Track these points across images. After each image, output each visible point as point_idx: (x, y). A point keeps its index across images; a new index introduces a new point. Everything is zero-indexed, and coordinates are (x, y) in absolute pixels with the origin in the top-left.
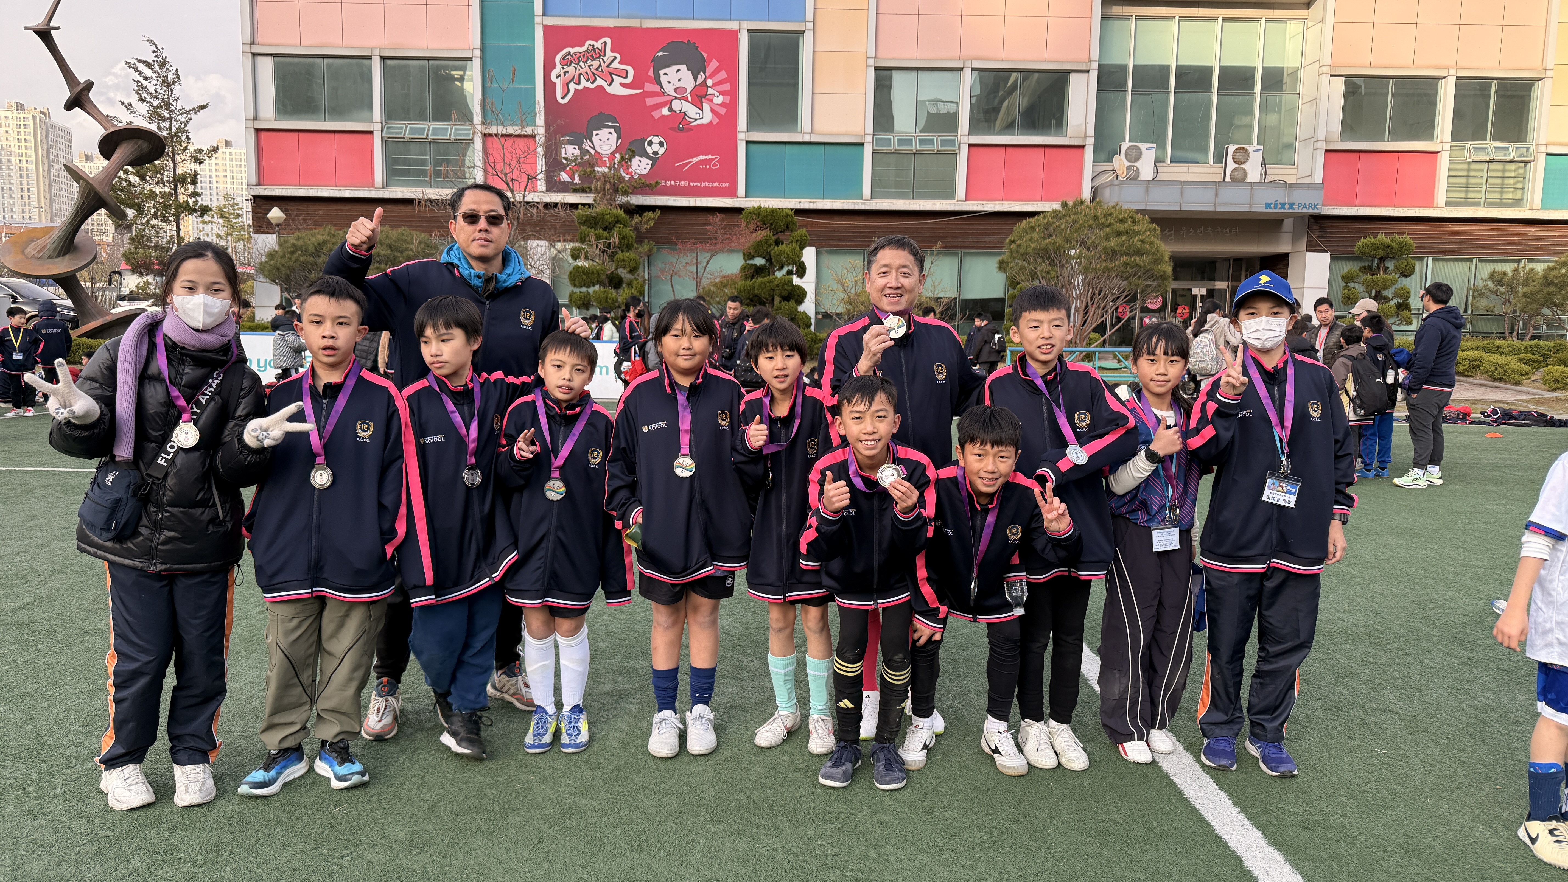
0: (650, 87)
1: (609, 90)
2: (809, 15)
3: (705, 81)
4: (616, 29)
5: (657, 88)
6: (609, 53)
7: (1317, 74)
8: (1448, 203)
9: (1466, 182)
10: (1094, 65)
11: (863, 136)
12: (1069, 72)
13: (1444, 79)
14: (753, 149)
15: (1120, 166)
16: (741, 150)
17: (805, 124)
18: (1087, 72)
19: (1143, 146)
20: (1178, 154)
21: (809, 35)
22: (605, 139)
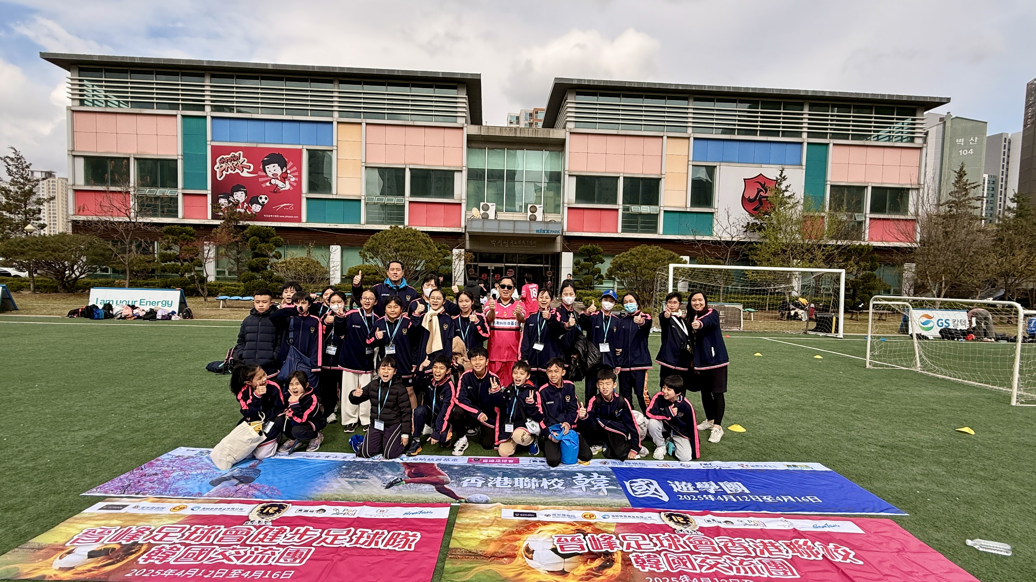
1: (241, 174)
2: (335, 143)
3: (286, 171)
4: (245, 148)
5: (264, 174)
6: (242, 158)
7: (564, 174)
8: (623, 231)
9: (631, 222)
10: (464, 168)
11: (360, 196)
12: (454, 171)
13: (619, 177)
14: (310, 201)
15: (476, 213)
16: (304, 202)
17: (334, 191)
18: (461, 171)
19: (490, 204)
20: (509, 208)
21: (335, 152)
22: (240, 196)
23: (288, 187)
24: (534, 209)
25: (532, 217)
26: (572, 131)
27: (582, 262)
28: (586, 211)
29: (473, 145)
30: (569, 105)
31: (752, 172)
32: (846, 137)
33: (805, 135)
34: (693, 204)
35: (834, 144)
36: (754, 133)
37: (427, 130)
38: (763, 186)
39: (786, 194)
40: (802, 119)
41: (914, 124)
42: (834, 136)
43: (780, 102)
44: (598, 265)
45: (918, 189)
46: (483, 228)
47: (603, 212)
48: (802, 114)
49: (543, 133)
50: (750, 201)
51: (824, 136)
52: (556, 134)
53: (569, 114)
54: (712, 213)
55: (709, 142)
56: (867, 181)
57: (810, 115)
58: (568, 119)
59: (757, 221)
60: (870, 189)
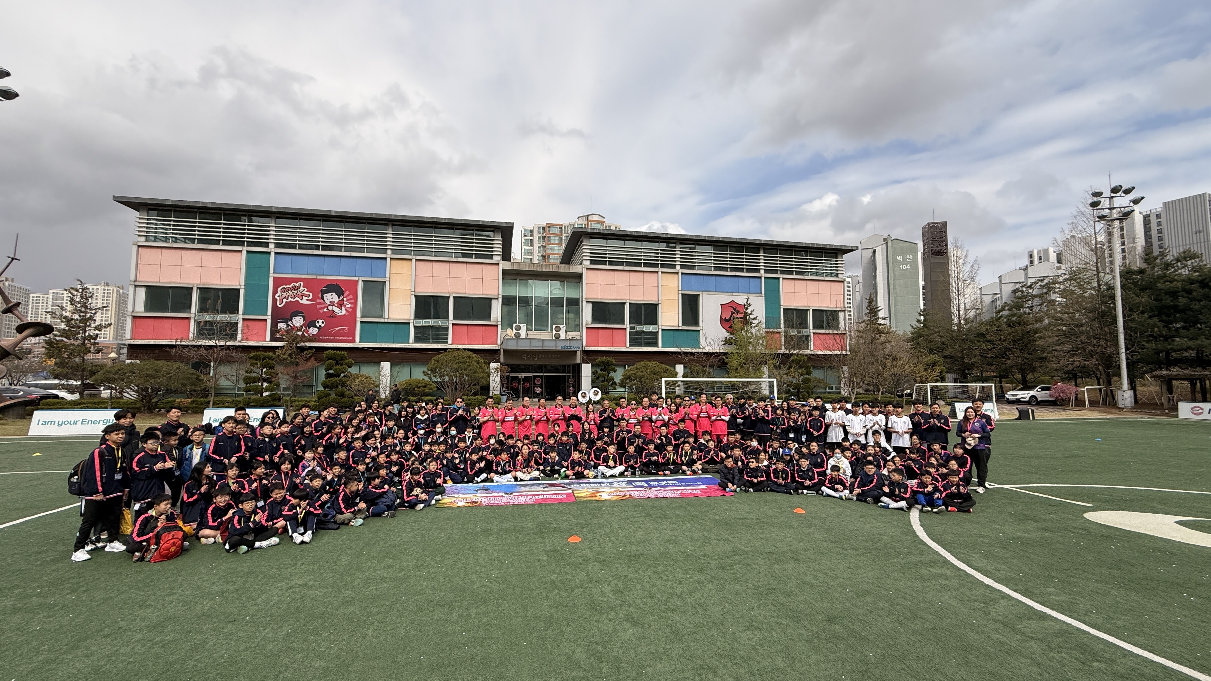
0: (318, 301)
1: (300, 301)
2: (388, 276)
3: (343, 299)
4: (305, 279)
5: (322, 301)
6: (302, 288)
7: (582, 301)
8: (630, 346)
9: (636, 338)
10: (500, 296)
11: (410, 320)
12: (490, 299)
13: (625, 303)
14: (364, 325)
15: (511, 333)
16: (358, 325)
17: (386, 316)
18: (497, 299)
19: (521, 325)
20: (537, 327)
21: (387, 283)
22: (298, 321)
23: (344, 312)
24: (558, 329)
25: (557, 336)
26: (588, 267)
27: (599, 372)
28: (600, 330)
29: (507, 277)
30: (584, 247)
31: (726, 299)
32: (791, 273)
33: (762, 272)
34: (684, 324)
35: (784, 279)
36: (726, 269)
37: (468, 265)
38: (735, 309)
39: (752, 316)
40: (759, 259)
41: (837, 264)
42: (783, 272)
43: (743, 247)
44: (612, 374)
45: (844, 311)
46: (517, 346)
47: (614, 331)
48: (759, 256)
49: (564, 269)
50: (727, 321)
51: (776, 272)
52: (575, 269)
53: (584, 254)
54: (699, 331)
55: (693, 276)
56: (809, 305)
57: (764, 256)
58: (584, 258)
59: (731, 336)
60: (811, 311)
